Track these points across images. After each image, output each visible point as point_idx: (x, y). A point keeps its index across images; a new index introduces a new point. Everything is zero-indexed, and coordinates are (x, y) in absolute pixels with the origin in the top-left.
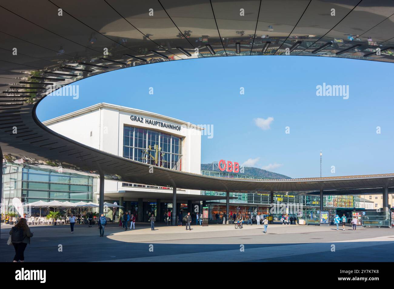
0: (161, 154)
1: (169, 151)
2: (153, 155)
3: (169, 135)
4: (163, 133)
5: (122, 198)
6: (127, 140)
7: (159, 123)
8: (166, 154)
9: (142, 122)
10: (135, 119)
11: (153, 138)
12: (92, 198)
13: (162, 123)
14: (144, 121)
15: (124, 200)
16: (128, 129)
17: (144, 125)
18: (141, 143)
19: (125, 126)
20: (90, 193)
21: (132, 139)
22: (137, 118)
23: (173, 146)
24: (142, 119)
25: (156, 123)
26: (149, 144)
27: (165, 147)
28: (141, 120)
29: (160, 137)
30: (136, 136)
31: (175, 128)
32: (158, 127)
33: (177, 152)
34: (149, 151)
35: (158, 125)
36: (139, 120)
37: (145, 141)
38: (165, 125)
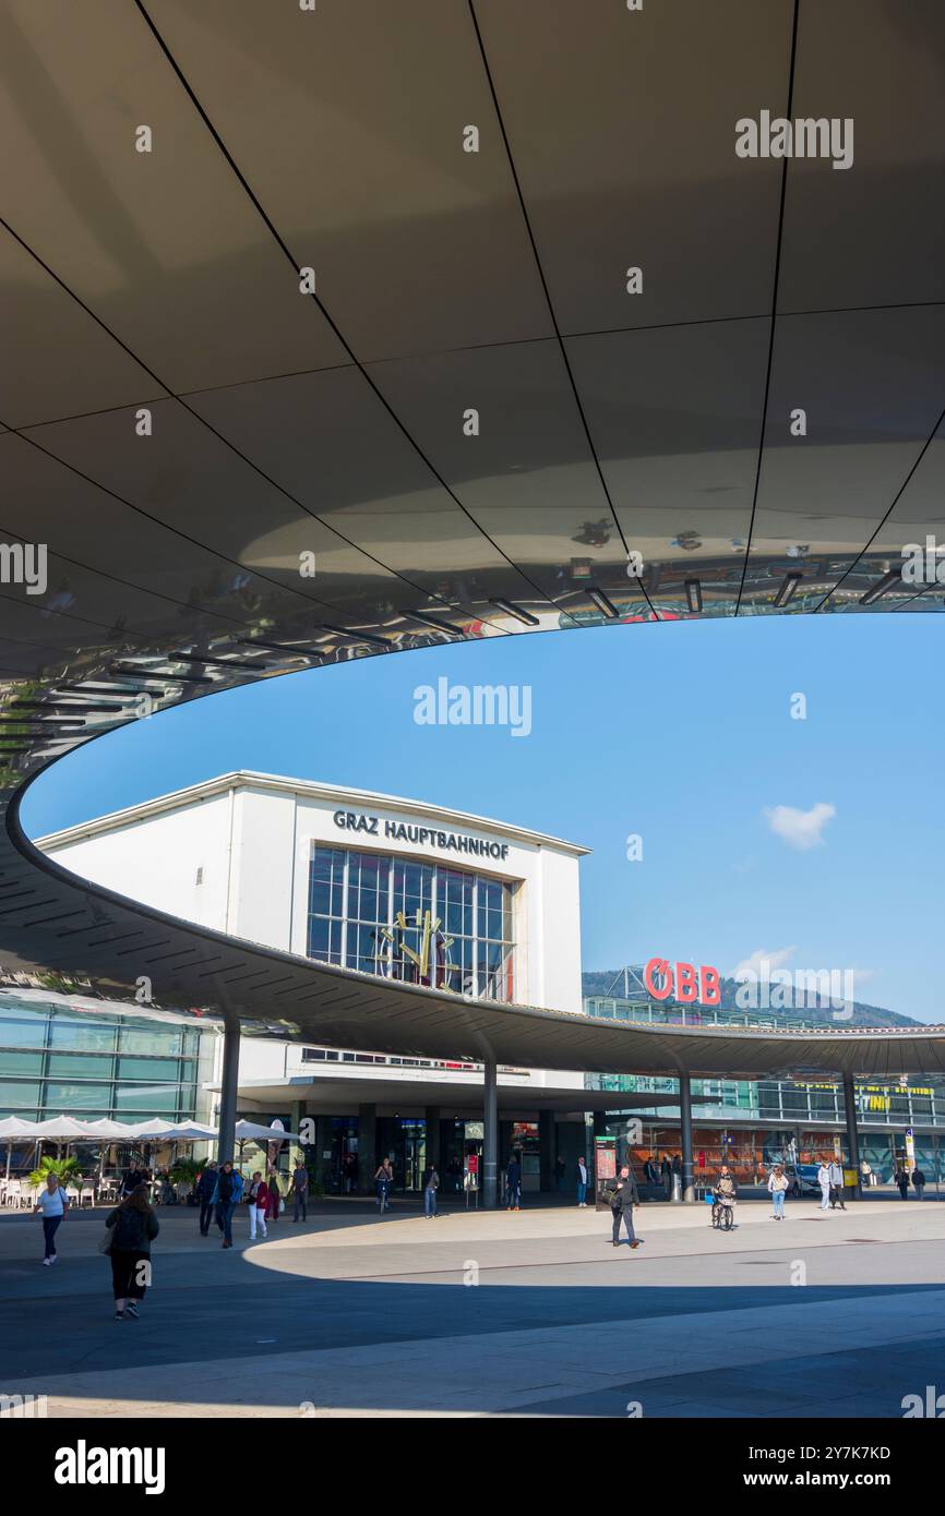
0: (440, 943)
1: (469, 931)
2: (413, 945)
3: (470, 874)
4: (446, 868)
6: (320, 895)
7: (432, 833)
8: (457, 941)
9: (372, 831)
10: (351, 823)
11: (412, 886)
13: (442, 835)
14: (381, 828)
16: (326, 856)
17: (381, 842)
18: (369, 906)
19: (316, 846)
21: (338, 890)
22: (358, 818)
23: (481, 913)
24: (375, 821)
25: (422, 835)
26: (397, 908)
27: (454, 917)
28: (369, 824)
29: (434, 881)
30: (353, 881)
31: (489, 850)
32: (427, 849)
33: (494, 933)
34: (398, 933)
35: (427, 842)
36: (363, 825)
37: (384, 898)
38: (452, 842)
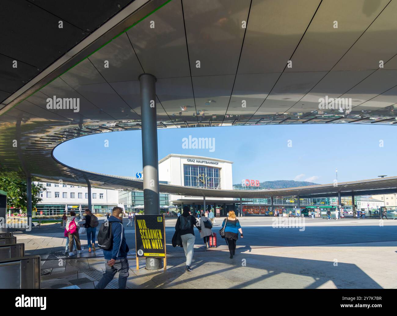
0: (207, 178)
1: (212, 176)
2: (202, 179)
3: (212, 167)
4: (208, 167)
5: (183, 203)
6: (186, 173)
7: (205, 161)
8: (210, 178)
9: (194, 162)
10: (190, 161)
11: (202, 170)
12: (168, 203)
13: (206, 162)
14: (195, 161)
15: (184, 204)
16: (186, 167)
17: (196, 163)
18: (195, 173)
19: (184, 165)
20: (167, 201)
21: (189, 171)
22: (191, 160)
23: (214, 174)
24: (194, 160)
25: (203, 162)
26: (200, 173)
27: (210, 175)
28: (193, 161)
29: (206, 169)
30: (192, 170)
31: (215, 163)
32: (204, 164)
33: (217, 176)
34: (200, 178)
35: (204, 163)
36: (192, 161)
37: (197, 172)
38: (208, 163)
